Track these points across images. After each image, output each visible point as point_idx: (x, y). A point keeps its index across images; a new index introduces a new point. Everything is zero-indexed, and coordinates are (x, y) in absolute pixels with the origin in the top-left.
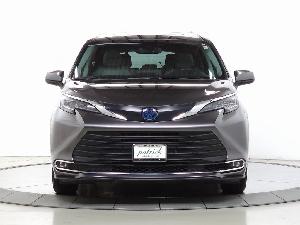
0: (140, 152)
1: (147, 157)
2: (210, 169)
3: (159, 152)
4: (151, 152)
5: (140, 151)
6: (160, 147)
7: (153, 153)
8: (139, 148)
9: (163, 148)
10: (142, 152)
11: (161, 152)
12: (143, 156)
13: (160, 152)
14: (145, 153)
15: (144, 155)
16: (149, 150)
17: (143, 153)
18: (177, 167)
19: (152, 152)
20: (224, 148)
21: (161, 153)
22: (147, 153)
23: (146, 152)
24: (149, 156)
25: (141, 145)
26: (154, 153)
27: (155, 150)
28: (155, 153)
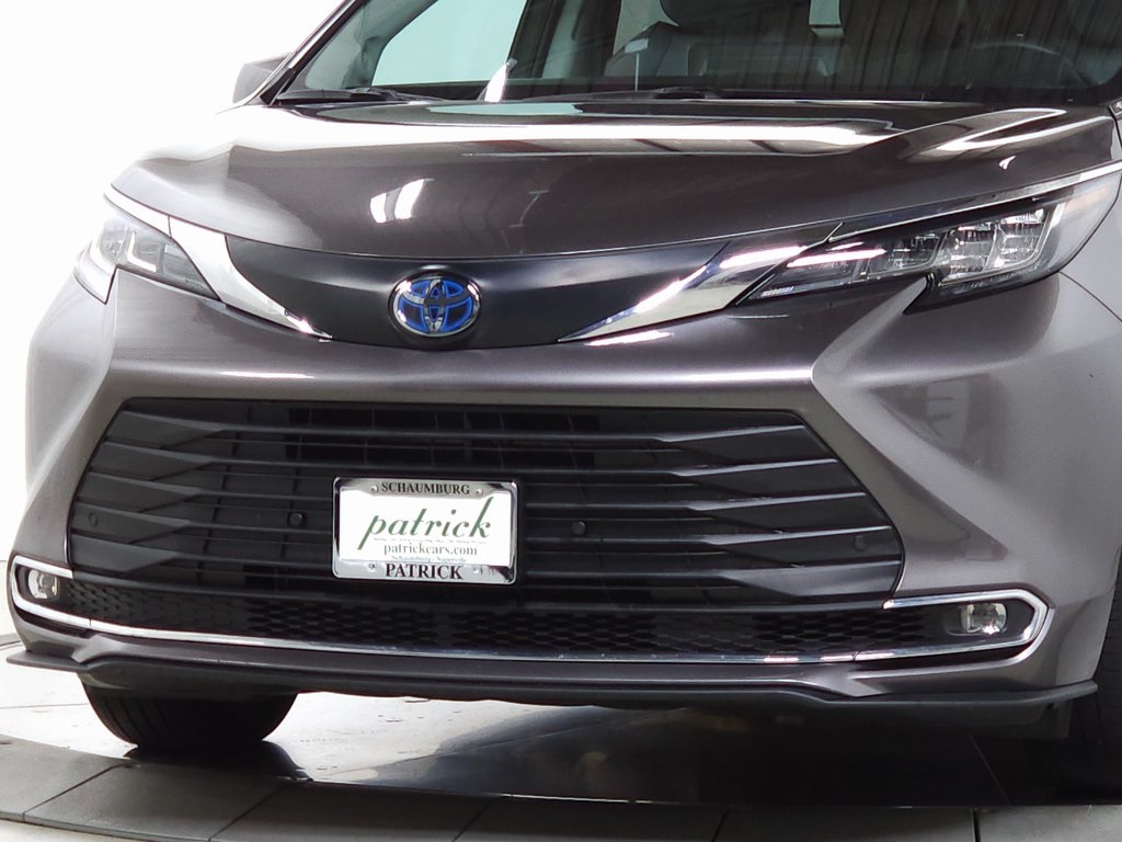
0: (377, 525)
1: (413, 555)
2: (792, 642)
3: (478, 528)
4: (432, 523)
5: (376, 519)
6: (478, 495)
7: (444, 533)
8: (368, 496)
9: (500, 506)
10: (384, 524)
11: (488, 525)
12: (392, 544)
13: (483, 527)
14: (401, 532)
15: (395, 539)
16: (424, 511)
17: (390, 530)
18: (591, 619)
19: (439, 524)
20: (880, 515)
21: (486, 531)
22: (413, 532)
23: (405, 523)
24: (425, 545)
25: (381, 481)
26: (450, 530)
27: (454, 512)
28: (455, 532)
